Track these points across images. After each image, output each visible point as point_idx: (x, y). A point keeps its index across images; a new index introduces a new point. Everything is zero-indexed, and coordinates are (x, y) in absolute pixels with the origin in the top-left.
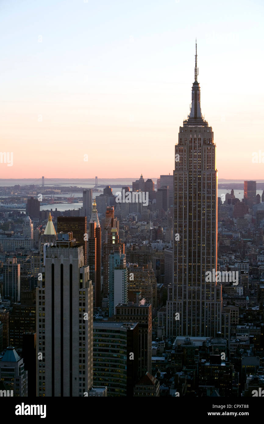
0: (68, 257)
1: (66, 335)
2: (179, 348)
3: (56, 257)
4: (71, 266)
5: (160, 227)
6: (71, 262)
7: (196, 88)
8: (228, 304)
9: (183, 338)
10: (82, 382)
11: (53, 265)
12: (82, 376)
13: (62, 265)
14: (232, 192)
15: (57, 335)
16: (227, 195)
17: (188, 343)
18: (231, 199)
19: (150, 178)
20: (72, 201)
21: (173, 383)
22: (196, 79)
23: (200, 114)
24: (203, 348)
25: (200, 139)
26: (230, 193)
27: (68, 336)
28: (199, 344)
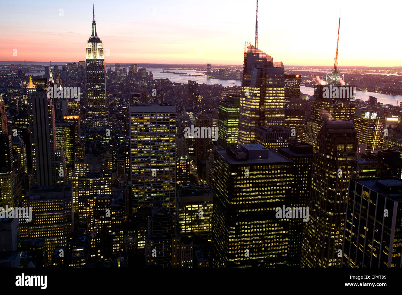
0: (42, 95)
2: (92, 132)
3: (36, 96)
4: (44, 99)
5: (80, 83)
6: (44, 98)
8: (111, 113)
9: (93, 128)
10: (52, 147)
11: (35, 99)
12: (52, 145)
13: (40, 99)
14: (110, 68)
16: (108, 69)
17: (95, 130)
18: (109, 71)
19: (75, 62)
20: (39, 71)
21: (90, 146)
26: (109, 68)
27: (44, 128)
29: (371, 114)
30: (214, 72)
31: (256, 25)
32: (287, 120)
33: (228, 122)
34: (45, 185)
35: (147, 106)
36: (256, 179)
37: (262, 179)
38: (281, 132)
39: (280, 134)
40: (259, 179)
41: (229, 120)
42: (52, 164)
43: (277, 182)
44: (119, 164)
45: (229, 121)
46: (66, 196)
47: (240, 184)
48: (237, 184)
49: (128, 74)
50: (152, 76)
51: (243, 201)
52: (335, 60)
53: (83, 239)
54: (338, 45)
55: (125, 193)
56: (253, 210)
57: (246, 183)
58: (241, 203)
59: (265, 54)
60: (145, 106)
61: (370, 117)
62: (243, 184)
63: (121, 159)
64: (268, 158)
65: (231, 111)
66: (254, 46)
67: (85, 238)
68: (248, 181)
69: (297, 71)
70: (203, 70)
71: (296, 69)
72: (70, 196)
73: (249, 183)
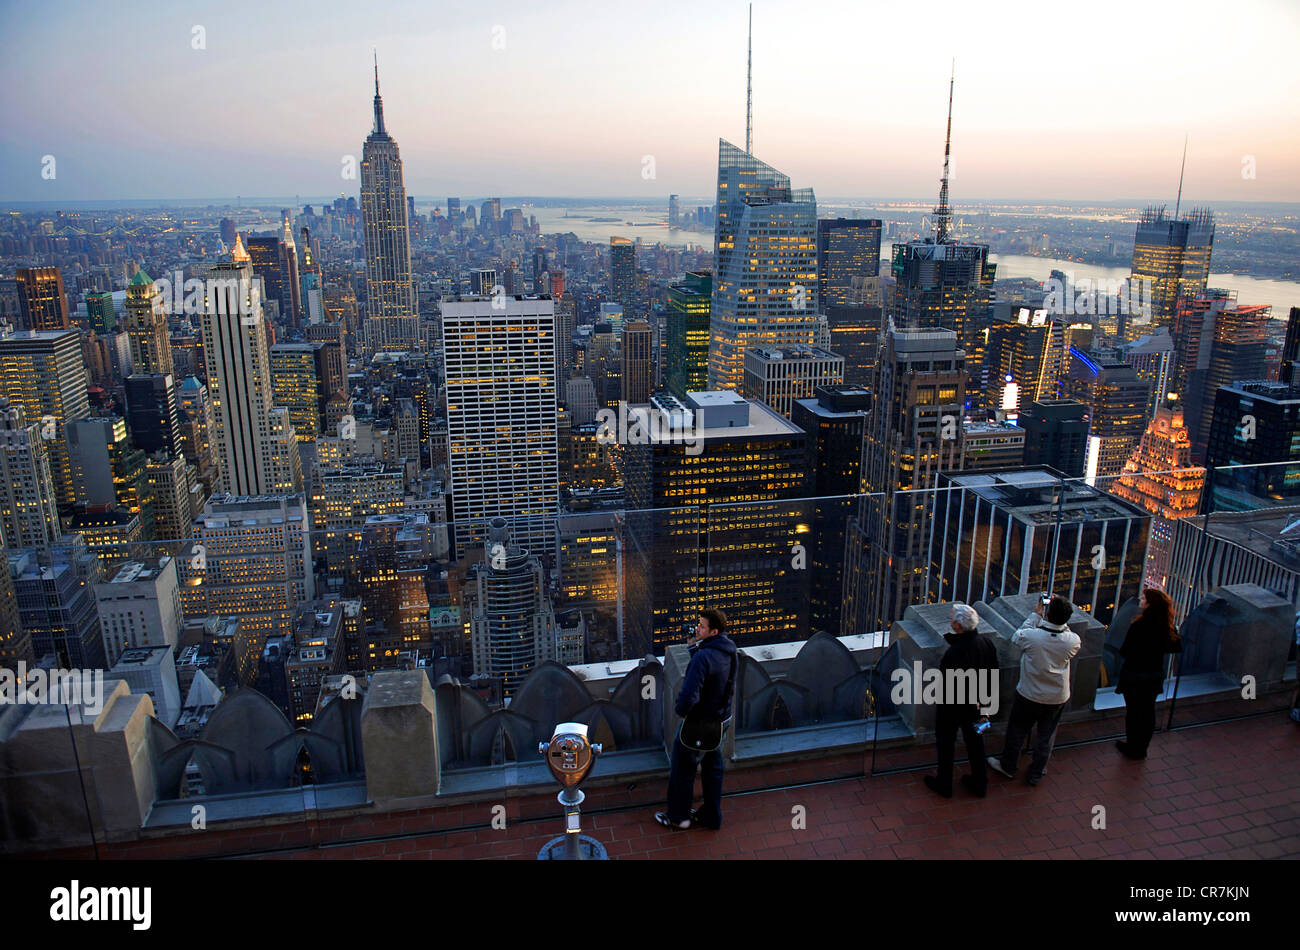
1: (238, 359)
2: (377, 365)
7: (378, 101)
9: (382, 354)
10: (260, 404)
12: (259, 398)
15: (229, 359)
17: (387, 359)
21: (369, 398)
22: (377, 92)
23: (384, 129)
24: (400, 363)
25: (385, 155)
27: (240, 359)
28: (397, 359)
29: (1031, 315)
30: (687, 215)
31: (749, 100)
32: (837, 330)
33: (688, 338)
34: (240, 494)
35: (484, 300)
36: (716, 475)
37: (730, 474)
38: (804, 361)
39: (800, 364)
40: (724, 474)
41: (689, 333)
42: (262, 443)
43: (769, 481)
44: (434, 441)
45: (691, 336)
46: (290, 519)
47: (676, 487)
48: (670, 488)
49: (478, 223)
50: (535, 227)
51: (684, 526)
52: (942, 183)
53: (325, 619)
54: (948, 145)
55: (436, 511)
56: (718, 549)
57: (693, 486)
58: (680, 532)
59: (771, 169)
60: (478, 300)
61: (1030, 321)
62: (685, 487)
63: (438, 430)
64: (747, 425)
65: (694, 311)
66: (744, 150)
67: (330, 615)
68: (697, 482)
69: (889, 210)
70: (661, 211)
71: (886, 206)
72: (300, 518)
73: (700, 486)
